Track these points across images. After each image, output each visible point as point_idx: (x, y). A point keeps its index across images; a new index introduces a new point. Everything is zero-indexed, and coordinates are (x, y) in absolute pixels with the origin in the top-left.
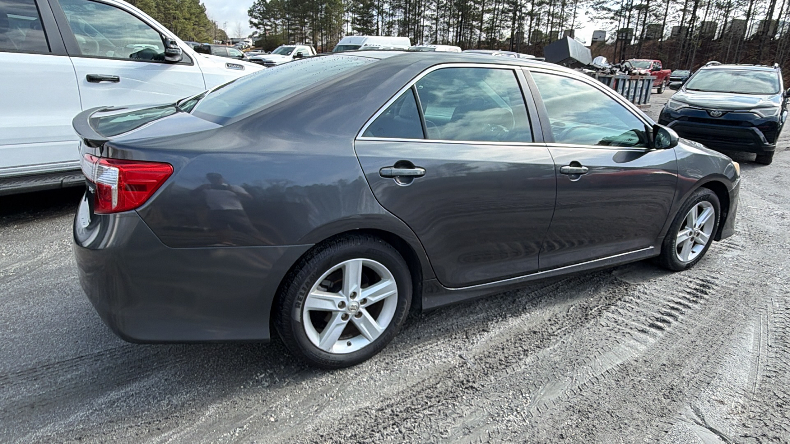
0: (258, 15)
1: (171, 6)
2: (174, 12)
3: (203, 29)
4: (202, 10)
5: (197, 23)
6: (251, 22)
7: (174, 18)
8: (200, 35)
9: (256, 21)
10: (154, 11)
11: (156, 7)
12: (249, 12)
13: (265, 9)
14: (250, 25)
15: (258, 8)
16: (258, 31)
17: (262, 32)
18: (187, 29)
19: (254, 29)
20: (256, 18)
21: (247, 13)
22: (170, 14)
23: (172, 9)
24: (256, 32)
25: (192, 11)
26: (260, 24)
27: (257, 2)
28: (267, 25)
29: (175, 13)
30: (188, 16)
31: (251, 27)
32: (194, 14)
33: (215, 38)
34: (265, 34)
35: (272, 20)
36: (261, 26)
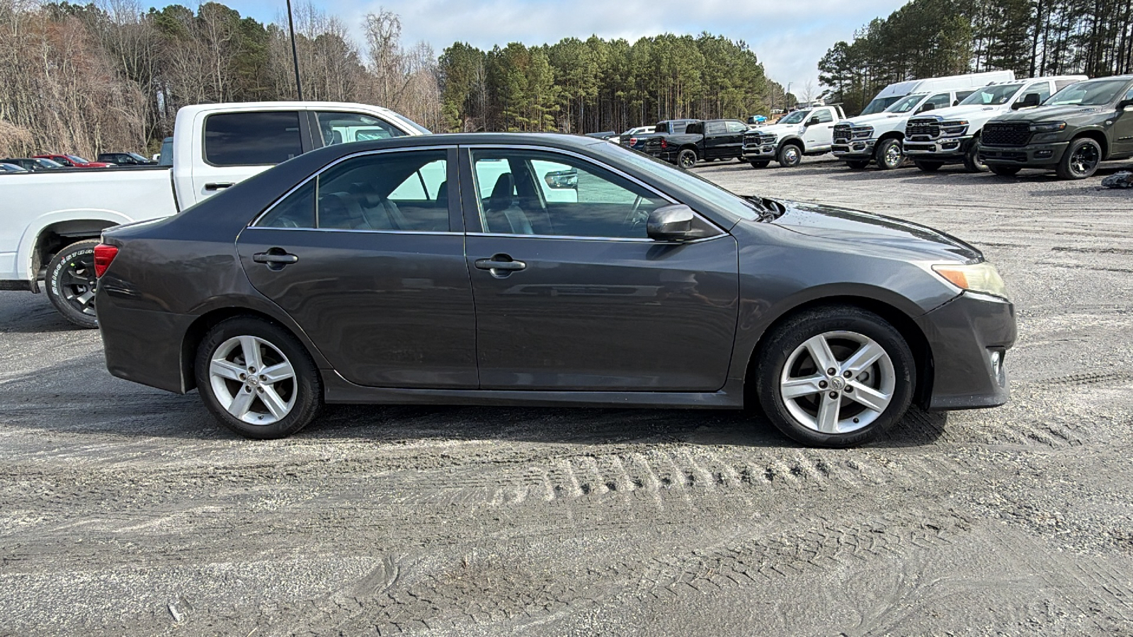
0: (834, 66)
1: (719, 74)
2: (723, 80)
3: (757, 96)
4: (759, 71)
5: (750, 90)
6: (822, 78)
7: (722, 88)
8: (754, 105)
9: (829, 75)
10: (697, 84)
11: (700, 78)
12: (820, 63)
13: (844, 56)
14: (820, 83)
15: (835, 57)
16: (831, 88)
17: (836, 90)
18: (736, 100)
19: (826, 87)
20: (829, 70)
21: (818, 67)
22: (717, 83)
23: (719, 77)
24: (828, 91)
25: (746, 75)
26: (834, 78)
27: (832, 49)
28: (846, 78)
29: (722, 82)
30: (739, 82)
31: (821, 85)
32: (747, 79)
33: (773, 107)
34: (841, 91)
35: (854, 70)
36: (836, 81)
